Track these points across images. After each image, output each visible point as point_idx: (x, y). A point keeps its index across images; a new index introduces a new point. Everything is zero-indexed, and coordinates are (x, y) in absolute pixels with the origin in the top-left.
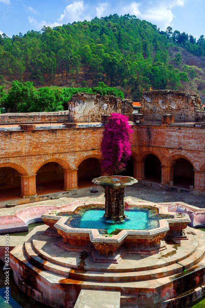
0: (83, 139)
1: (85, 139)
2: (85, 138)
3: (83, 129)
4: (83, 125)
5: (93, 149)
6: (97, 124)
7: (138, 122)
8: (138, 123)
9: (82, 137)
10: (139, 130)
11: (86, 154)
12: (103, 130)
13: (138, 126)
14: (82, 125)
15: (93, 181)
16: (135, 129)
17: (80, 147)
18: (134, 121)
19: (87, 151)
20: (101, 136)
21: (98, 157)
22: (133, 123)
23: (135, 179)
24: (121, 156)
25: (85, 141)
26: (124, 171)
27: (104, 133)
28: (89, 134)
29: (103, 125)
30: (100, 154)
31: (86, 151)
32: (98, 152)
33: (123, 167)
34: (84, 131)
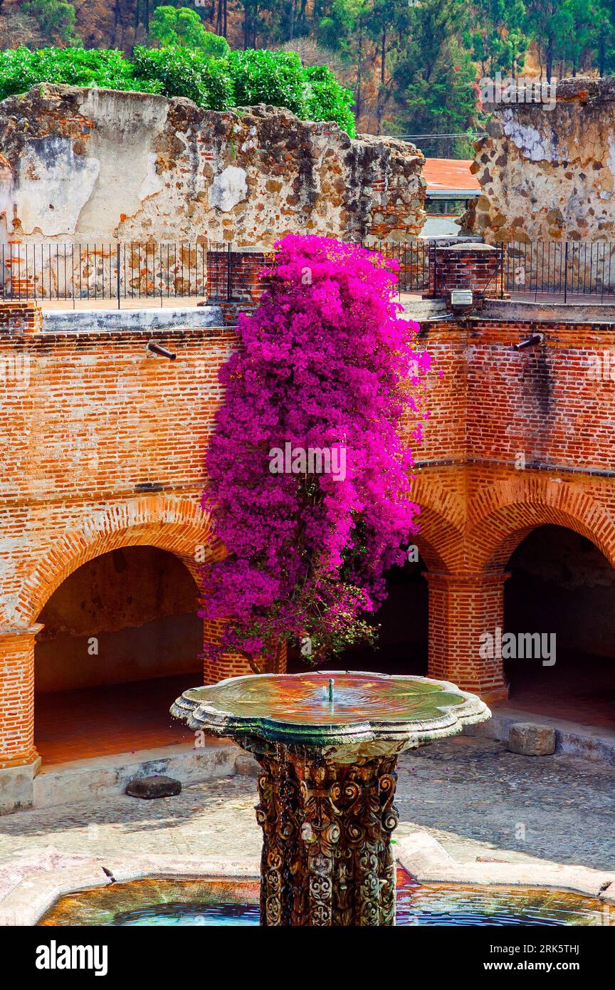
0: (81, 413)
1: (91, 417)
2: (94, 406)
3: (83, 342)
4: (81, 316)
5: (148, 489)
6: (179, 310)
7: (462, 297)
8: (459, 310)
9: (74, 400)
10: (469, 355)
11: (101, 517)
12: (221, 353)
13: (463, 325)
14: (71, 319)
15: (177, 709)
16: (440, 348)
17: (59, 475)
18: (436, 294)
19: (108, 496)
20: (210, 393)
21: (178, 544)
22: (429, 304)
23: (472, 698)
24: (339, 535)
25: (92, 426)
26: (362, 642)
27: (225, 373)
28: (121, 383)
29: (224, 318)
30: (200, 519)
31: (98, 497)
32: (184, 507)
33: (362, 615)
34: (88, 360)
